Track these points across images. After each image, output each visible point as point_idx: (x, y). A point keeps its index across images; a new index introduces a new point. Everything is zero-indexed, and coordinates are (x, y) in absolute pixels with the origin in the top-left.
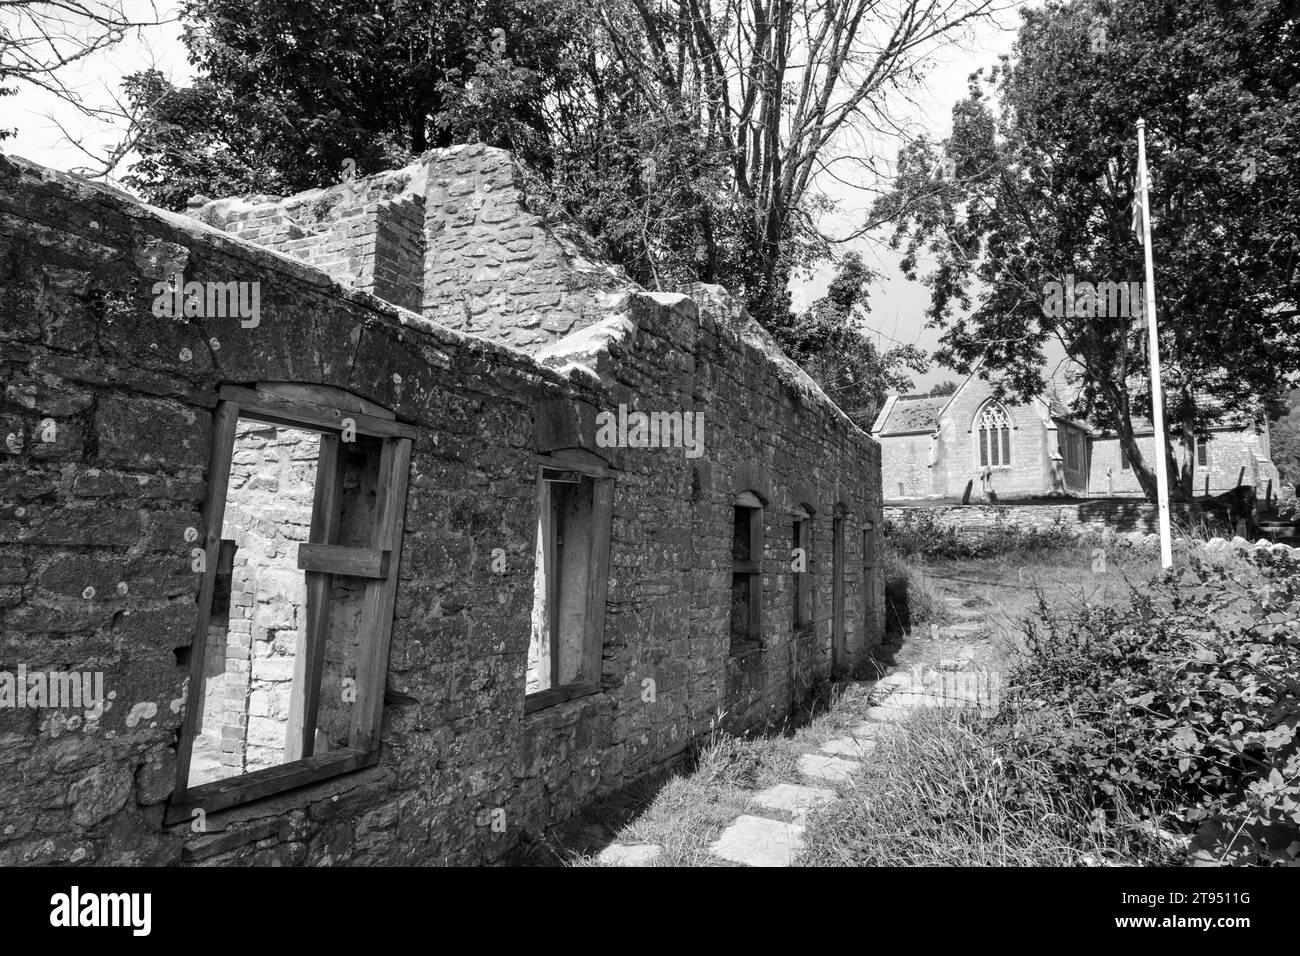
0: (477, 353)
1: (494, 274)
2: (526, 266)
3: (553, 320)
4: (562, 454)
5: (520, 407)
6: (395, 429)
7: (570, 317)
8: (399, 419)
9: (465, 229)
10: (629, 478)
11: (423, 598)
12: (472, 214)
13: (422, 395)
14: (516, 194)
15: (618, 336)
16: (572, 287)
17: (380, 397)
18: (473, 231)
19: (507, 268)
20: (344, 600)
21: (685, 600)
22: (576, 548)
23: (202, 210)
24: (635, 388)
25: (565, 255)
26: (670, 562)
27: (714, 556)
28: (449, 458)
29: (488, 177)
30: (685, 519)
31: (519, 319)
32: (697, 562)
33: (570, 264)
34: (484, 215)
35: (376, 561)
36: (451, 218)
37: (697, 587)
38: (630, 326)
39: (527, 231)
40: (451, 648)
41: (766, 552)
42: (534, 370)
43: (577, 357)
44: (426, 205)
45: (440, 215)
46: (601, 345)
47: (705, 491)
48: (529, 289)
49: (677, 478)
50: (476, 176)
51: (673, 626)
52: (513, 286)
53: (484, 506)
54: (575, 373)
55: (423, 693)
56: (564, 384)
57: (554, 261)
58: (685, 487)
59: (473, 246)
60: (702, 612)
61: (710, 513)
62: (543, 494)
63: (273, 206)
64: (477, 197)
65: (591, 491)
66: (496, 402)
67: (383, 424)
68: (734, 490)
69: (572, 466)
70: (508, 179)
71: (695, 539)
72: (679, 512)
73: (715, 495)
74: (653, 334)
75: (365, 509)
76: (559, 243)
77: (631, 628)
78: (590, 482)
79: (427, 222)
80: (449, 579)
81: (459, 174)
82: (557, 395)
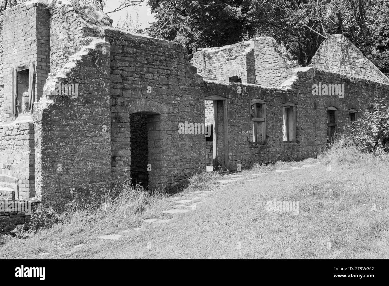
0: (273, 90)
1: (270, 65)
2: (277, 63)
3: (283, 75)
4: (287, 103)
5: (279, 97)
6: (264, 102)
7: (287, 74)
8: (265, 101)
9: (263, 56)
10: (299, 106)
11: (269, 124)
12: (265, 52)
13: (267, 98)
14: (274, 48)
15: (295, 81)
16: (287, 68)
17: (262, 99)
18: (265, 56)
19: (273, 64)
20: (259, 125)
21: (314, 129)
22: (291, 119)
23: (201, 52)
24: (299, 89)
25: (285, 61)
26: (310, 122)
27: (321, 121)
28: (271, 105)
29: (268, 44)
30: (313, 113)
31: (277, 75)
32: (316, 122)
33: (286, 63)
34: (267, 53)
35: (264, 119)
36: (260, 53)
37: (317, 127)
38: (298, 78)
39: (277, 56)
40: (273, 131)
41: (339, 121)
42: (281, 91)
43: (288, 86)
44: (254, 50)
45: (257, 53)
46: (292, 83)
47: (318, 107)
48: (278, 69)
49: (310, 105)
50: (265, 44)
51: (311, 134)
52: (275, 68)
53: (276, 112)
54: (288, 89)
55: (270, 136)
56: (286, 92)
57: (283, 63)
58: (313, 106)
59: (265, 59)
60: (319, 132)
61: (319, 111)
62: (284, 109)
63: (218, 50)
64: (265, 49)
65: (292, 109)
66: (276, 97)
67: (263, 102)
68: (326, 106)
69: (288, 105)
70: (272, 45)
71: (316, 117)
72: (311, 112)
73: (321, 108)
74: (302, 78)
75: (260, 113)
76: (283, 58)
77: (302, 132)
78: (292, 107)
79: (255, 54)
80: (272, 122)
81: (261, 44)
82: (285, 94)
